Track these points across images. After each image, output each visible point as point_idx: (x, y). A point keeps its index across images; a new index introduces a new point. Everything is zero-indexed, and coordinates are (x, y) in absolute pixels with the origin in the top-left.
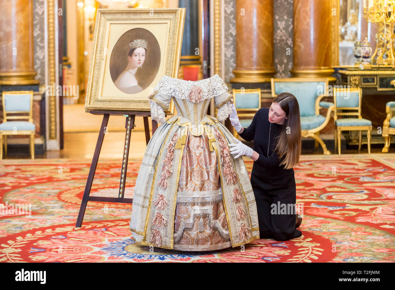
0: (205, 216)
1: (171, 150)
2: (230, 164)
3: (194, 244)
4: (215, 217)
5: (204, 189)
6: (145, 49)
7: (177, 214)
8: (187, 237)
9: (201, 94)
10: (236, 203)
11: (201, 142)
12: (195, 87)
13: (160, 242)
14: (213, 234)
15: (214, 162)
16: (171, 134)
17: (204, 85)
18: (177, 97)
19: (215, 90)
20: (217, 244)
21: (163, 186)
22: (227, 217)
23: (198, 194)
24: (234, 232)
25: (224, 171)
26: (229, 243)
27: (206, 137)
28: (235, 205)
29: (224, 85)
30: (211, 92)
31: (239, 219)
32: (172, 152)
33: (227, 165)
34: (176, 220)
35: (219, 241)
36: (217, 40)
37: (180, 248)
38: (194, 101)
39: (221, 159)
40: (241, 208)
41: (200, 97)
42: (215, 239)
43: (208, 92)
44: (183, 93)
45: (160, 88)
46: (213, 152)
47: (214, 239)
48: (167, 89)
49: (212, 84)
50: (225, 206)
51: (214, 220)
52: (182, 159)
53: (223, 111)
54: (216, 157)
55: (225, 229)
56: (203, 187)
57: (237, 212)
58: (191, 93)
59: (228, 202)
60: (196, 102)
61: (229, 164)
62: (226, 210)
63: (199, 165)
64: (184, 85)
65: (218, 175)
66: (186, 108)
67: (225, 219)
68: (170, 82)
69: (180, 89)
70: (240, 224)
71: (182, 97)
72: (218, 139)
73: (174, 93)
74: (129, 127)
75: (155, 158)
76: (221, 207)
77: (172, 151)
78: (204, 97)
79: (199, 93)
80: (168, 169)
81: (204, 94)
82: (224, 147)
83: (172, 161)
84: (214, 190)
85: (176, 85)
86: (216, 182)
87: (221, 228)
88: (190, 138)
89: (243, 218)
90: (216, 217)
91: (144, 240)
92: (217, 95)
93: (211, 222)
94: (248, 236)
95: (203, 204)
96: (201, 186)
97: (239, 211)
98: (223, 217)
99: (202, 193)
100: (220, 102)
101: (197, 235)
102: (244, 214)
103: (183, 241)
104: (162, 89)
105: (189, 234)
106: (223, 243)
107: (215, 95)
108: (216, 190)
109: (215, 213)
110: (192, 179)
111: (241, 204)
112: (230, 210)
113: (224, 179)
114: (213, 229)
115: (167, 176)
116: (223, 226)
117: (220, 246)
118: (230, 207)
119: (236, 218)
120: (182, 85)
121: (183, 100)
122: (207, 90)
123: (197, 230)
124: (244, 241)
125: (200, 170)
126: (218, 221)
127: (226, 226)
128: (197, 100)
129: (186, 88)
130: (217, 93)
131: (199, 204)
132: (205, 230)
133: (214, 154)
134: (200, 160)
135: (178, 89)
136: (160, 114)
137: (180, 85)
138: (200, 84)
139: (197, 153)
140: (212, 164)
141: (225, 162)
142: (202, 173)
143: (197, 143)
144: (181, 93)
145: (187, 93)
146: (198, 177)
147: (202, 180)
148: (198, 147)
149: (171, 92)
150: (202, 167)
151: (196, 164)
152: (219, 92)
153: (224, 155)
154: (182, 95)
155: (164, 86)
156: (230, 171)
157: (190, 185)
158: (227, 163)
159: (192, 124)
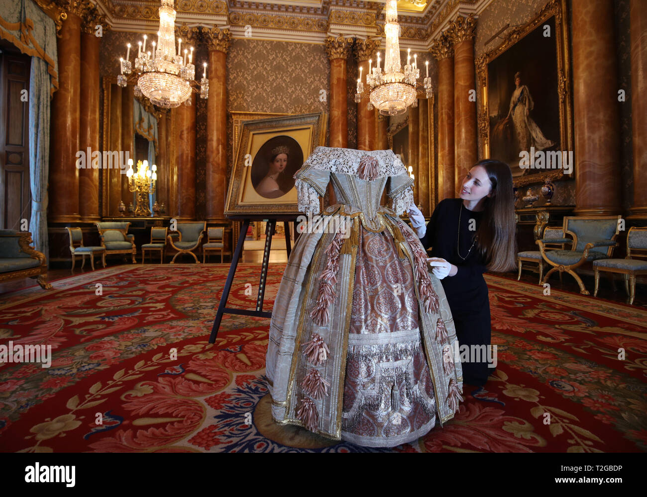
1: (334, 256)
4: (416, 378)
5: (396, 327)
7: (350, 377)
8: (368, 421)
9: (377, 168)
10: (442, 345)
11: (383, 242)
12: (369, 157)
14: (415, 411)
15: (409, 277)
18: (340, 173)
20: (421, 427)
21: (322, 320)
22: (431, 373)
23: (386, 338)
24: (442, 396)
32: (337, 259)
33: (425, 282)
35: (423, 422)
37: (353, 439)
38: (367, 179)
44: (350, 167)
45: (313, 161)
51: (416, 385)
52: (355, 271)
54: (410, 268)
56: (394, 323)
58: (362, 167)
59: (431, 345)
66: (354, 189)
70: (449, 381)
71: (348, 172)
78: (381, 173)
80: (330, 290)
82: (418, 252)
83: (336, 275)
84: (413, 327)
86: (416, 313)
89: (451, 370)
91: (287, 414)
92: (396, 175)
95: (397, 356)
96: (391, 322)
99: (394, 334)
101: (388, 419)
102: (452, 362)
103: (361, 428)
104: (315, 163)
105: (372, 417)
107: (393, 175)
108: (417, 328)
109: (416, 371)
110: (376, 308)
112: (435, 359)
113: (422, 305)
114: (414, 402)
115: (328, 303)
119: (443, 372)
122: (385, 164)
123: (388, 409)
125: (388, 292)
127: (431, 390)
128: (372, 178)
129: (354, 158)
131: (389, 356)
132: (403, 407)
133: (406, 264)
134: (385, 274)
136: (313, 200)
137: (344, 154)
138: (374, 154)
139: (379, 261)
140: (406, 280)
141: (420, 277)
142: (391, 296)
143: (377, 244)
144: (346, 166)
145: (356, 167)
146: (385, 305)
147: (392, 310)
148: (380, 251)
149: (330, 166)
150: (390, 285)
151: (381, 282)
152: (398, 172)
153: (420, 264)
154: (349, 169)
155: (318, 158)
156: (431, 291)
157: (372, 320)
158: (426, 277)
159: (364, 216)
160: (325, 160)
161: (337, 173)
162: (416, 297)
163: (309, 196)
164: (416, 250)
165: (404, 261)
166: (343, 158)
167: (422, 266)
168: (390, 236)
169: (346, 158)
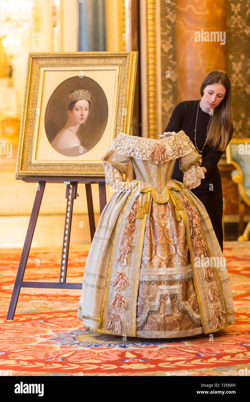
0: (173, 297)
1: (131, 220)
2: (201, 236)
3: (161, 330)
4: (184, 298)
5: (171, 265)
6: (89, 101)
7: (140, 294)
8: (152, 321)
9: (165, 154)
10: (208, 282)
11: (166, 210)
12: (159, 145)
13: (120, 328)
14: (183, 317)
15: (182, 233)
16: (131, 202)
17: (168, 143)
18: (137, 158)
19: (181, 149)
20: (187, 329)
21: (123, 262)
22: (198, 298)
23: (164, 271)
24: (207, 316)
25: (194, 245)
26: (200, 329)
27: (172, 205)
28: (208, 285)
29: (190, 143)
30: (177, 152)
31: (212, 300)
32: (133, 222)
33: (197, 238)
34: (138, 302)
35: (189, 327)
36: (151, 89)
37: (143, 335)
38: (157, 163)
39: (190, 231)
40: (214, 287)
41: (164, 157)
43: (173, 151)
45: (116, 147)
46: (181, 222)
47: (184, 323)
48: (124, 149)
49: (177, 143)
50: (195, 286)
51: (184, 302)
52: (145, 230)
53: (190, 174)
54: (184, 227)
55: (196, 312)
56: (170, 262)
57: (210, 293)
58: (153, 153)
59: (199, 280)
60: (159, 163)
61: (199, 236)
62: (197, 290)
63: (165, 237)
64: (145, 143)
65: (187, 250)
66: (148, 170)
67: (196, 301)
68: (128, 140)
69: (140, 149)
70: (213, 307)
71: (143, 158)
72: (186, 207)
73: (134, 153)
74: (70, 197)
75: (112, 230)
76: (191, 286)
78: (168, 157)
79: (163, 153)
80: (128, 243)
81: (168, 154)
82: (193, 217)
83: (132, 232)
84: (182, 266)
85: (136, 144)
86: (185, 257)
87: (192, 310)
88: (153, 205)
89: (216, 300)
90: (186, 298)
91: (101, 326)
92: (183, 155)
93: (181, 303)
94: (222, 320)
95: (171, 282)
96: (167, 262)
97: (211, 291)
98: (194, 298)
100: (186, 163)
101: (164, 319)
102: (217, 295)
103: (147, 327)
104: (118, 148)
105: (154, 318)
106: (194, 329)
107: (181, 156)
108: (185, 266)
109: (184, 293)
110: (157, 253)
111: (214, 283)
112: (202, 290)
113: (194, 254)
114: (182, 312)
115: (127, 251)
116: (194, 309)
117: (191, 332)
118: (201, 286)
119: (208, 300)
120: (142, 143)
121: (144, 161)
122: (172, 149)
123: (164, 313)
124: (218, 327)
125: (167, 242)
126: (187, 302)
127: (197, 309)
128: (160, 162)
129: (148, 147)
130: (184, 153)
131: (165, 282)
132: (174, 314)
133: (182, 224)
134: (166, 231)
135: (137, 148)
136: (117, 178)
137: (140, 143)
138: (163, 142)
139: (162, 223)
140: (180, 236)
141: (194, 234)
142: (168, 246)
143: (161, 211)
144: (141, 153)
145: (149, 153)
146: (164, 251)
147: (169, 254)
148: (163, 216)
149: (129, 152)
150: (168, 239)
151: (161, 236)
152: (185, 152)
153: (194, 225)
154: (143, 156)
155: (121, 145)
156: (201, 244)
157: (155, 260)
158: (197, 234)
159: (155, 190)
160: (126, 147)
161: (135, 157)
162: (187, 247)
163: (114, 175)
164: (192, 215)
165: (180, 223)
166: (139, 147)
167: (195, 226)
168: (171, 206)
169: (141, 147)
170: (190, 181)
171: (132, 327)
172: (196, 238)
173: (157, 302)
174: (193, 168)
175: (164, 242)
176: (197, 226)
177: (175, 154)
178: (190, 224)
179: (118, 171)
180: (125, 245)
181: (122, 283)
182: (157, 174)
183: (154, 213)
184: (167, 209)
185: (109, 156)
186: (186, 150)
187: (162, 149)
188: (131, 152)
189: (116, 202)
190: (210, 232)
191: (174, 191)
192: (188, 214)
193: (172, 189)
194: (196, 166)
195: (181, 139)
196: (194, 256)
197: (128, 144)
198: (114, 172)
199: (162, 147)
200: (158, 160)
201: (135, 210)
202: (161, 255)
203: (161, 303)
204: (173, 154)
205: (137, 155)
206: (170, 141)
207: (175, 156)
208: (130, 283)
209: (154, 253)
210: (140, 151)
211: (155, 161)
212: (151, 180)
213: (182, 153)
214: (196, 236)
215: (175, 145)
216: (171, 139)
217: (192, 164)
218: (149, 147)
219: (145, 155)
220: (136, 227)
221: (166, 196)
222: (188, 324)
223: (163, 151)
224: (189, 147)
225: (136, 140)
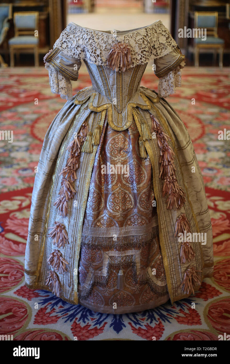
0: (128, 266)
1: (75, 153)
2: (175, 178)
3: (110, 305)
4: (144, 265)
5: (127, 222)
8: (97, 294)
9: (129, 56)
11: (125, 140)
12: (120, 44)
14: (141, 290)
15: (146, 178)
16: (78, 124)
17: (135, 41)
19: (155, 48)
20: (147, 302)
21: (62, 211)
22: (164, 261)
23: (116, 232)
24: (175, 281)
30: (147, 54)
31: (184, 261)
34: (80, 268)
38: (117, 70)
39: (160, 169)
40: (188, 244)
41: (128, 62)
42: (144, 297)
43: (142, 52)
44: (98, 56)
45: (63, 43)
46: (146, 158)
47: (142, 296)
48: (72, 47)
49: (149, 39)
50: (161, 246)
51: (143, 270)
52: (92, 171)
53: (167, 82)
55: (160, 280)
56: (126, 219)
57: (182, 253)
58: (111, 55)
59: (168, 237)
60: (120, 70)
62: (164, 250)
63: (121, 182)
64: (100, 40)
66: (105, 79)
67: (162, 264)
68: (79, 33)
69: (92, 48)
70: (185, 268)
71: (96, 62)
73: (84, 53)
75: (53, 161)
76: (156, 246)
77: (76, 155)
78: (134, 61)
79: (126, 55)
81: (134, 57)
83: (76, 171)
84: (143, 224)
86: (148, 211)
87: (155, 279)
88: (108, 133)
89: (190, 259)
90: (146, 263)
91: (37, 281)
92: (158, 57)
93: (138, 273)
95: (125, 247)
96: (122, 219)
97: (185, 249)
98: (158, 262)
99: (124, 229)
100: (163, 68)
101: (114, 294)
102: (193, 253)
103: (92, 298)
104: (64, 45)
105: (101, 291)
106: (157, 300)
108: (147, 223)
109: (144, 259)
112: (171, 249)
113: (163, 201)
114: (140, 284)
116: (158, 276)
118: (170, 244)
119: (179, 261)
121: (99, 67)
122: (140, 49)
123: (114, 287)
125: (122, 191)
129: (104, 45)
130: (159, 54)
131: (117, 248)
132: (128, 286)
133: (147, 163)
135: (89, 47)
136: (62, 88)
137: (93, 40)
138: (128, 38)
139: (117, 161)
140: (142, 181)
141: (164, 174)
142: (125, 195)
143: (118, 143)
144: (94, 54)
145: (105, 56)
146: (117, 203)
147: (124, 208)
148: (120, 151)
149: (78, 52)
150: (125, 185)
151: (115, 182)
152: (161, 52)
153: (165, 162)
154: (96, 58)
155: (68, 41)
156: (174, 189)
157: (103, 215)
158: (169, 175)
159: (112, 108)
160: (74, 45)
161: (86, 59)
162: (153, 195)
163: (58, 83)
164: (164, 146)
165: (145, 161)
166: (91, 45)
167: (167, 164)
168: (134, 135)
169: (94, 45)
170: (166, 91)
171: (73, 293)
172: (167, 180)
173: (105, 272)
174: (172, 75)
175: (117, 191)
176: (170, 164)
177: (145, 56)
178: (159, 160)
179: (65, 77)
180: (65, 189)
181: (61, 238)
182: (117, 84)
183: (107, 144)
184: (128, 139)
185: (52, 57)
186: (162, 50)
187: (124, 50)
188: (80, 52)
189: (61, 121)
190: (190, 165)
191: (140, 110)
192: (158, 144)
193: (137, 107)
194: (177, 71)
195: (157, 33)
196: (163, 204)
197: (77, 40)
198: (58, 79)
199: (124, 46)
200: (118, 65)
201: (82, 138)
202: (113, 210)
203: (110, 273)
204: (142, 56)
205: (88, 58)
206: (139, 37)
207: (145, 59)
208: (70, 241)
209: (103, 205)
210: (92, 51)
211: (114, 67)
212: (109, 92)
213: (155, 54)
214: (168, 177)
215: (146, 43)
216: (140, 35)
217: (169, 70)
218: (106, 46)
219: (99, 58)
220: (81, 164)
221: (127, 119)
222: (149, 297)
223: (125, 52)
224: (166, 44)
225: (88, 34)
